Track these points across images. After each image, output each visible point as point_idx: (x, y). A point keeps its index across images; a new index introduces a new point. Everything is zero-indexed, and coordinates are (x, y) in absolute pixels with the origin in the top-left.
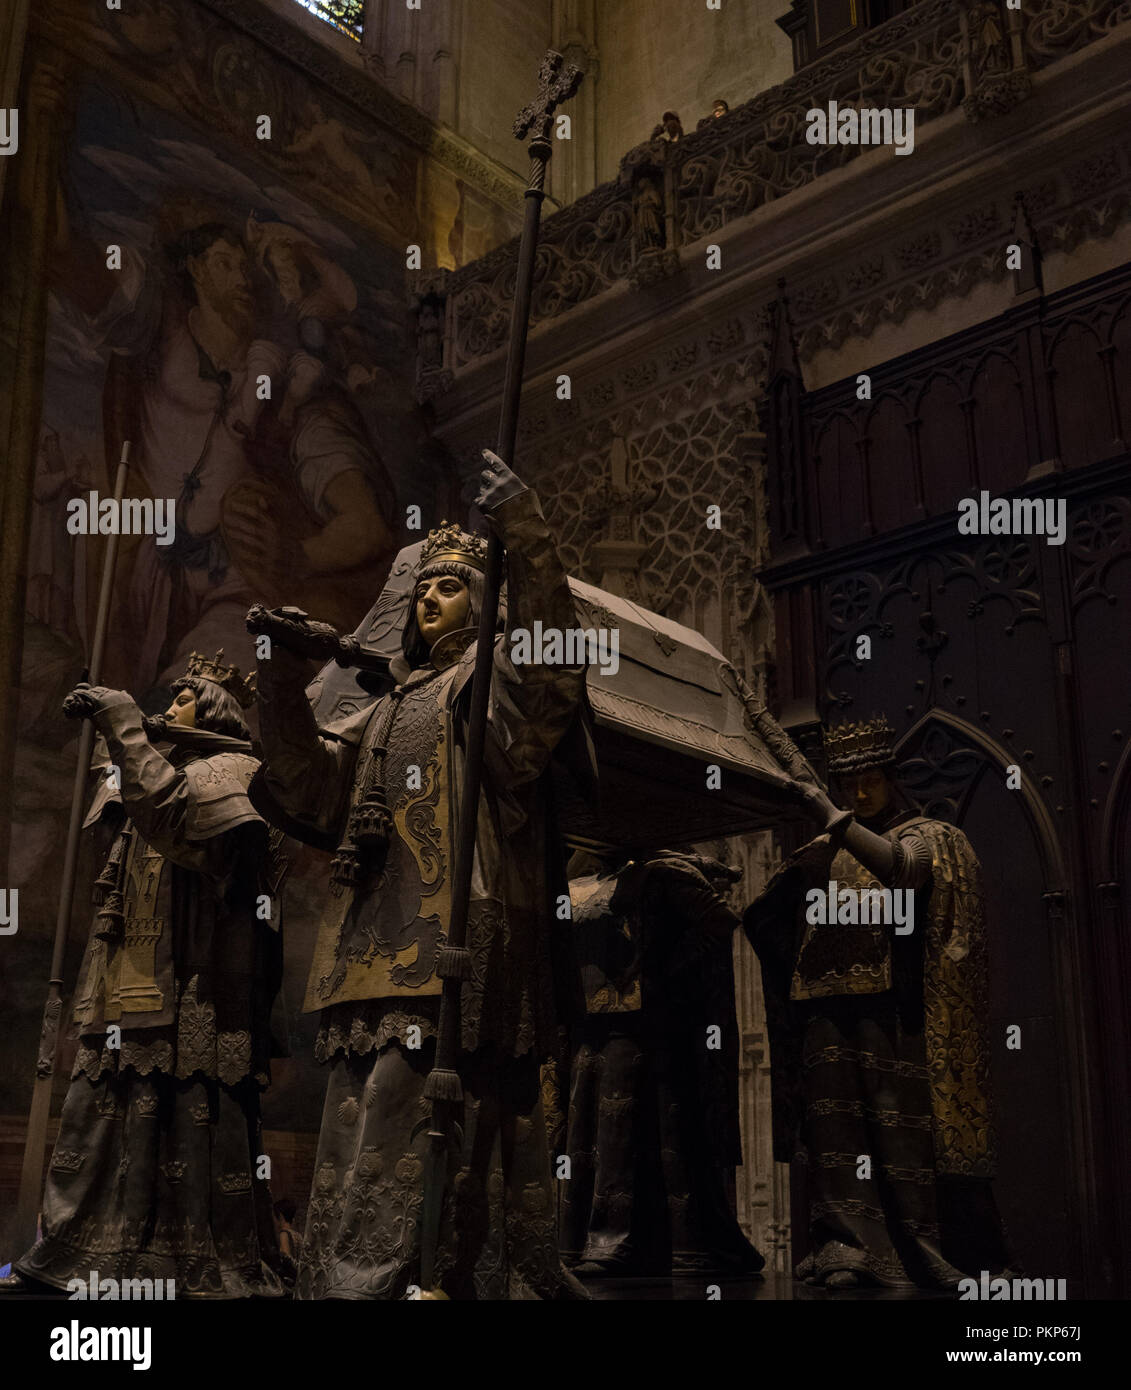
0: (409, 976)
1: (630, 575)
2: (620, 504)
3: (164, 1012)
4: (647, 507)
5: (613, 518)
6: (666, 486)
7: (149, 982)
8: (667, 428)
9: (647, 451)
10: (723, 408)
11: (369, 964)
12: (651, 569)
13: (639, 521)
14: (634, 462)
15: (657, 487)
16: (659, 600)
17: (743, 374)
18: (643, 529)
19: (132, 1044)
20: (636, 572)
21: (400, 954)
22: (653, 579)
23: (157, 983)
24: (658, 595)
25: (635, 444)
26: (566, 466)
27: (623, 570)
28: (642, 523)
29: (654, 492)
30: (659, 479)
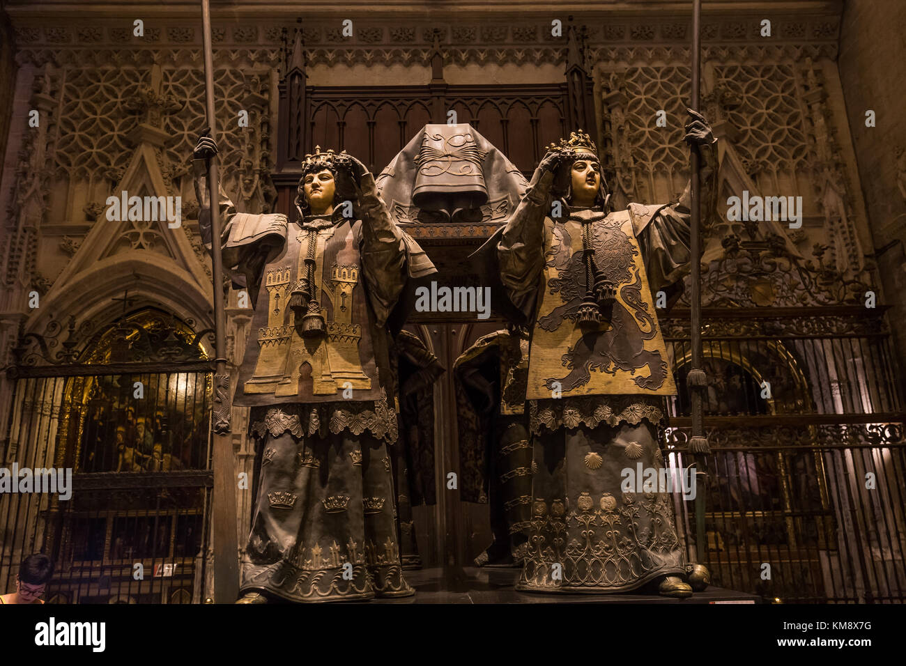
0: (649, 383)
1: (158, 150)
2: (156, 105)
3: (373, 392)
4: (173, 113)
5: (149, 112)
6: (188, 104)
7: (357, 368)
8: (192, 71)
9: (175, 80)
10: (234, 73)
11: (614, 373)
12: (172, 150)
13: (165, 119)
14: (165, 83)
15: (183, 103)
16: (180, 170)
17: (253, 59)
18: (167, 124)
19: (346, 412)
20: (161, 149)
21: (637, 370)
22: (173, 157)
23: (364, 370)
24: (179, 167)
25: (167, 73)
26: (110, 68)
27: (155, 145)
28: (168, 120)
29: (181, 106)
30: (184, 99)
